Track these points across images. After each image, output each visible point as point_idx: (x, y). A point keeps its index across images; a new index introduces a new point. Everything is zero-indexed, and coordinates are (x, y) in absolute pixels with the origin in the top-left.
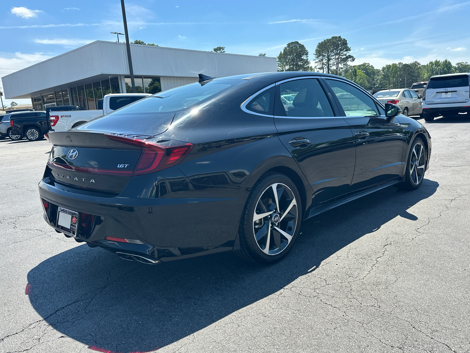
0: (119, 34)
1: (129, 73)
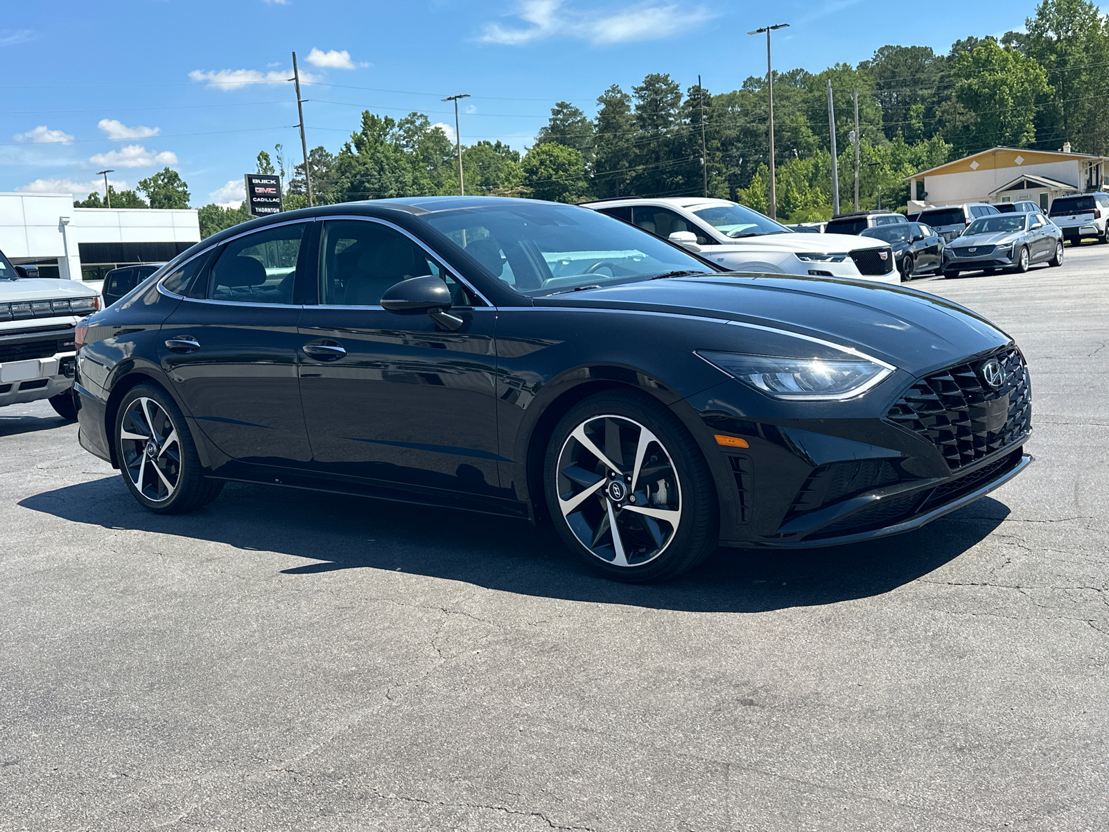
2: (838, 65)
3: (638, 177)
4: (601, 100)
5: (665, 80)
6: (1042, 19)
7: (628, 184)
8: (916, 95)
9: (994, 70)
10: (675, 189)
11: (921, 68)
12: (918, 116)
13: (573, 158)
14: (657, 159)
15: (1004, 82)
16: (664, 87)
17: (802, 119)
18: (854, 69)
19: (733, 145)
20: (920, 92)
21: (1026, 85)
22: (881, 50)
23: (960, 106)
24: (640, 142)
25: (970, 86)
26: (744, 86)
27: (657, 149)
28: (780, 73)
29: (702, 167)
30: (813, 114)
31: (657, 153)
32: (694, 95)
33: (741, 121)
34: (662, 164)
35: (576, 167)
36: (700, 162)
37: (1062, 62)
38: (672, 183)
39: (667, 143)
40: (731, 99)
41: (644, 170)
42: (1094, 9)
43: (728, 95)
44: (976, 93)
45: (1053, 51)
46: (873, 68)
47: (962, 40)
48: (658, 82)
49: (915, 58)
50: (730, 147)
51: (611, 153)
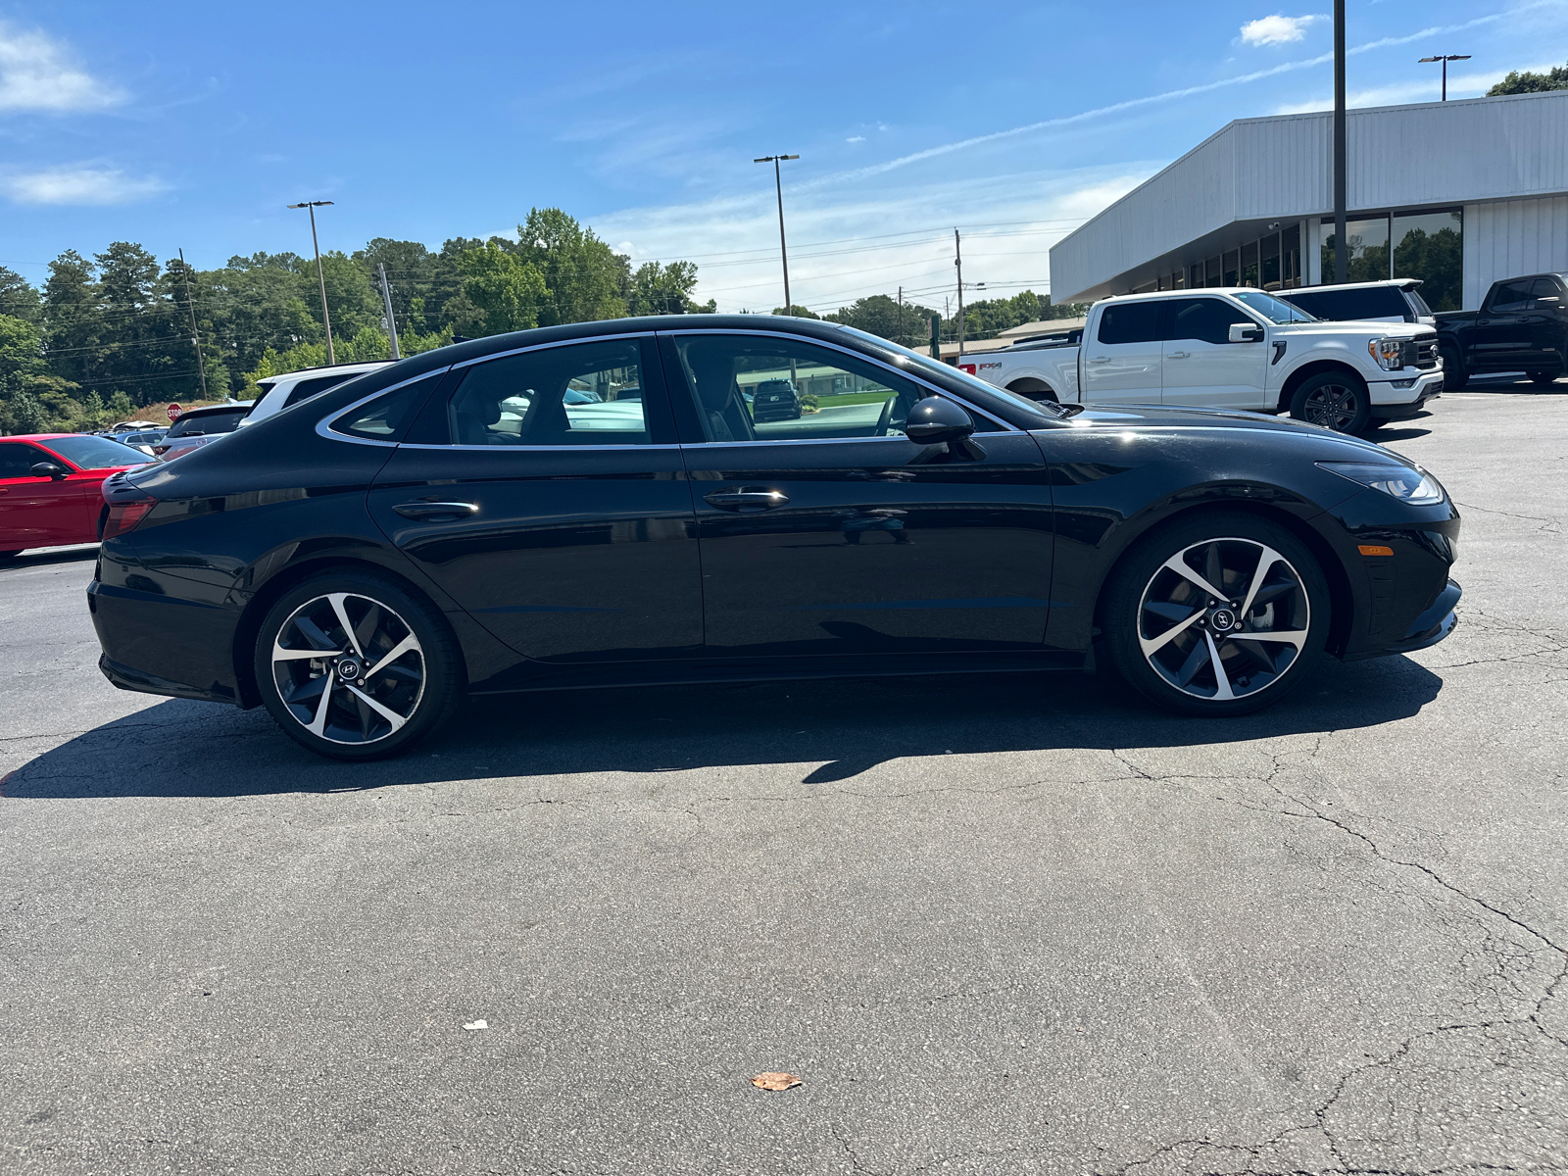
0: (1450, 58)
1: (1333, 207)
2: (332, 252)
3: (113, 355)
4: (53, 264)
5: (136, 249)
6: (531, 227)
7: (101, 363)
8: (413, 289)
9: (497, 270)
10: (163, 370)
11: (416, 263)
12: (419, 309)
13: (23, 330)
14: (136, 336)
15: (508, 283)
16: (136, 257)
17: (301, 304)
18: (349, 258)
19: (225, 326)
20: (418, 287)
21: (528, 287)
22: (374, 242)
23: (469, 303)
24: (110, 317)
25: (477, 283)
26: (229, 265)
27: (135, 326)
28: (269, 256)
29: (195, 348)
30: (311, 300)
31: (135, 330)
32: (175, 270)
33: (231, 302)
34: (144, 343)
35: (29, 342)
36: (192, 342)
37: (554, 269)
38: (159, 364)
39: (146, 320)
40: (217, 277)
41: (120, 348)
42: (575, 223)
43: (213, 273)
44: (484, 291)
45: (545, 258)
46: (367, 259)
47: (452, 240)
48: (127, 252)
49: (410, 252)
50: (222, 328)
51: (73, 327)
